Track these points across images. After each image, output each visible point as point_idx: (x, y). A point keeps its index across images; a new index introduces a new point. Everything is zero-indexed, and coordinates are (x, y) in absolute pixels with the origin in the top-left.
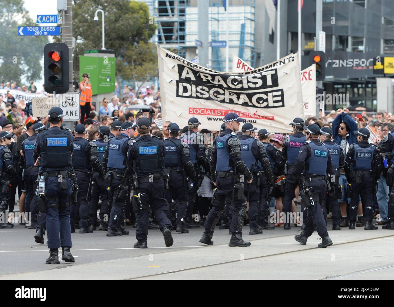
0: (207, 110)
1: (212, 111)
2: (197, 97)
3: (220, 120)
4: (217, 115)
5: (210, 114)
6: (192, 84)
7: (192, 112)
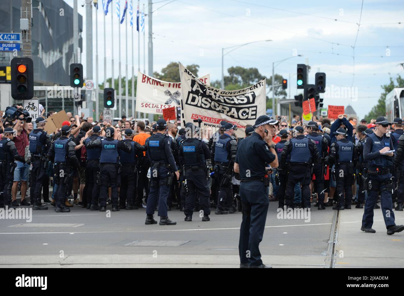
0: (205, 117)
1: (209, 118)
2: (201, 107)
3: (213, 126)
4: (212, 122)
5: (207, 121)
6: (200, 95)
7: (194, 117)
